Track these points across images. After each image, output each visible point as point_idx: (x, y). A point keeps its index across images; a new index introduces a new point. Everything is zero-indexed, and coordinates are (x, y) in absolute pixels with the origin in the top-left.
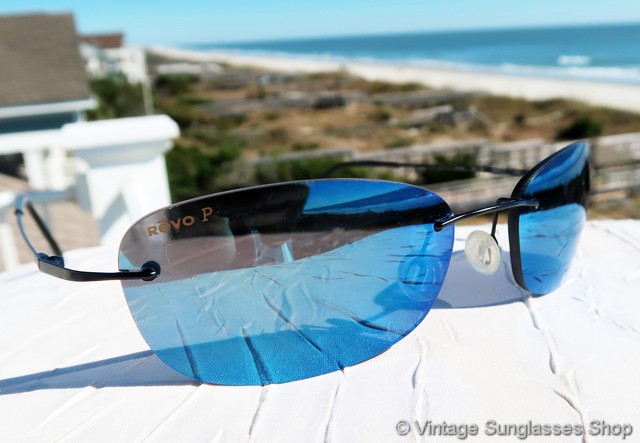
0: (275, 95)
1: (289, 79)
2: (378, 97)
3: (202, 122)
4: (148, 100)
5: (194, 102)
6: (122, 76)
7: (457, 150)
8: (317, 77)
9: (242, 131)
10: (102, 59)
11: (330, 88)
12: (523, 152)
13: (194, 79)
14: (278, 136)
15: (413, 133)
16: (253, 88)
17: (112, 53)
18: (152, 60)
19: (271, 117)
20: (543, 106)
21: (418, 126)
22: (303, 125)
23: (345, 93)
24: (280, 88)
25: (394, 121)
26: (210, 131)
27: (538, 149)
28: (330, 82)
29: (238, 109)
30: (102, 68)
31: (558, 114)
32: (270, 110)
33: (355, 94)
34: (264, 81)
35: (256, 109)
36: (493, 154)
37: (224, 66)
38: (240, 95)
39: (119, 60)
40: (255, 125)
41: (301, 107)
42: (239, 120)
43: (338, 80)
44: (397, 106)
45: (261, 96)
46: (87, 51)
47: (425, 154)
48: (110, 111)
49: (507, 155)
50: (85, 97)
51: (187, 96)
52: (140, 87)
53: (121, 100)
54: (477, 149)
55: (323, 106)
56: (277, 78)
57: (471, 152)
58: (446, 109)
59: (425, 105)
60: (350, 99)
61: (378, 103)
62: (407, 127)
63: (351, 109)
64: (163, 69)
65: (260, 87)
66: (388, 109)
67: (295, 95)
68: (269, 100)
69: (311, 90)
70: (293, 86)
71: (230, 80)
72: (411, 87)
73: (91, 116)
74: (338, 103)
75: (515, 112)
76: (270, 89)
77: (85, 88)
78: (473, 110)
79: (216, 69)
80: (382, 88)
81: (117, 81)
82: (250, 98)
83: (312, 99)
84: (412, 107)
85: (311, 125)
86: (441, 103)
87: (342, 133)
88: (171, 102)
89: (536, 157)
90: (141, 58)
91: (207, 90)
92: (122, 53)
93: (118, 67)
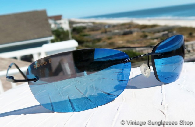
0: (110, 31)
1: (114, 26)
2: (143, 30)
3: (87, 41)
4: (70, 36)
5: (85, 35)
6: (62, 28)
8: (123, 25)
9: (100, 43)
10: (55, 24)
11: (128, 28)
12: (192, 45)
13: (84, 28)
14: (111, 44)
15: (155, 41)
16: (103, 30)
17: (58, 22)
18: (71, 23)
19: (109, 39)
21: (157, 38)
22: (120, 40)
23: (132, 29)
24: (111, 29)
25: (149, 37)
26: (90, 44)
28: (128, 26)
29: (98, 37)
30: (55, 26)
32: (109, 36)
33: (136, 29)
34: (106, 27)
35: (104, 36)
37: (94, 23)
38: (99, 32)
39: (61, 24)
40: (104, 42)
41: (119, 35)
42: (99, 40)
43: (130, 25)
44: (150, 32)
45: (106, 32)
46: (51, 21)
48: (59, 40)
50: (50, 36)
51: (82, 34)
52: (67, 31)
53: (62, 36)
55: (125, 34)
56: (110, 26)
58: (166, 32)
59: (159, 32)
60: (134, 31)
61: (143, 32)
62: (153, 39)
63: (135, 34)
64: (74, 26)
65: (105, 29)
66: (147, 34)
67: (117, 31)
68: (108, 33)
69: (121, 29)
70: (116, 28)
71: (96, 28)
72: (154, 26)
73: (53, 41)
74: (131, 33)
75: (189, 32)
76: (108, 30)
77: (51, 33)
78: (175, 32)
79: (91, 24)
80: (144, 27)
81: (60, 30)
82: (102, 33)
83: (122, 32)
84: (155, 32)
85: (122, 40)
86: (164, 31)
87: (133, 42)
88: (77, 36)
90: (67, 22)
91: (89, 31)
92: (62, 21)
93: (61, 26)
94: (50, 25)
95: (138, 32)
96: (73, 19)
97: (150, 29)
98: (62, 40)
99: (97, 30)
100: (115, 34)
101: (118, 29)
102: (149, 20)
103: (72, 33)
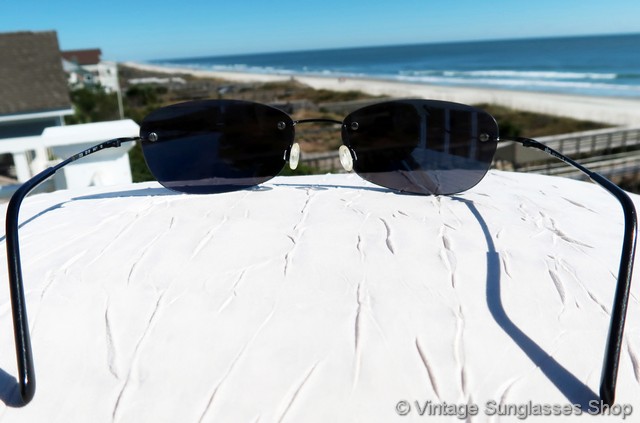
1: (245, 89)
4: (121, 109)
6: (98, 86)
8: (269, 87)
11: (281, 98)
13: (162, 90)
18: (124, 73)
23: (293, 102)
28: (282, 92)
30: (79, 81)
33: (303, 102)
34: (223, 90)
39: (97, 73)
46: (68, 66)
48: (89, 118)
52: (114, 95)
53: (97, 109)
60: (299, 107)
61: (322, 110)
63: (299, 115)
64: (134, 81)
65: (220, 96)
73: (70, 121)
79: (182, 81)
80: (327, 96)
81: (95, 91)
88: (142, 110)
90: (114, 71)
92: (100, 67)
93: (96, 80)
94: (68, 76)
95: (308, 108)
96: (130, 64)
97: (341, 104)
98: (96, 118)
102: (341, 79)
103: (125, 103)
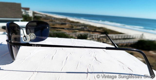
0: (54, 21)
2: (72, 24)
6: (28, 15)
7: (84, 34)
8: (62, 19)
10: (25, 12)
11: (64, 21)
12: (95, 35)
13: (41, 17)
15: (77, 30)
16: (51, 20)
17: (27, 11)
18: (34, 13)
19: (53, 25)
20: (100, 28)
23: (66, 22)
24: (55, 20)
25: (74, 28)
27: (98, 35)
28: (64, 20)
31: (102, 30)
33: (68, 23)
34: (53, 19)
36: (90, 35)
37: (46, 15)
38: (48, 21)
41: (59, 24)
43: (66, 20)
44: (75, 26)
45: (52, 21)
46: (23, 10)
47: (79, 34)
49: (92, 36)
50: (21, 18)
52: (31, 17)
54: (88, 34)
55: (62, 24)
56: (55, 18)
57: (87, 34)
58: (83, 27)
59: (80, 26)
60: (67, 23)
61: (72, 25)
63: (67, 25)
64: (36, 15)
65: (52, 20)
66: (73, 26)
67: (58, 22)
68: (53, 22)
69: (61, 21)
70: (58, 20)
72: (78, 23)
73: (22, 21)
74: (65, 24)
75: (95, 29)
77: (21, 16)
78: (87, 28)
80: (73, 22)
82: (50, 21)
83: (61, 23)
84: (77, 26)
86: (82, 26)
89: (97, 37)
90: (32, 12)
91: (43, 19)
92: (29, 11)
94: (22, 12)
95: (69, 24)
96: (35, 11)
97: (75, 24)
99: (48, 19)
100: (57, 23)
101: (58, 21)
103: (33, 19)
